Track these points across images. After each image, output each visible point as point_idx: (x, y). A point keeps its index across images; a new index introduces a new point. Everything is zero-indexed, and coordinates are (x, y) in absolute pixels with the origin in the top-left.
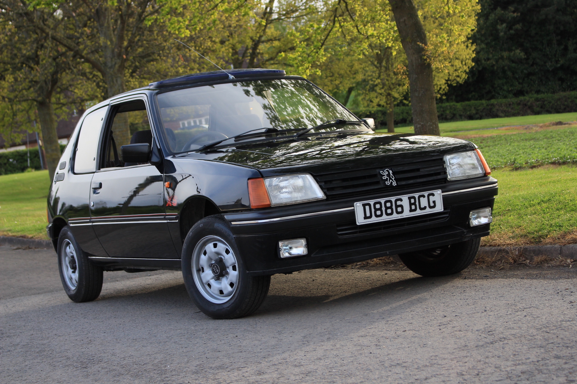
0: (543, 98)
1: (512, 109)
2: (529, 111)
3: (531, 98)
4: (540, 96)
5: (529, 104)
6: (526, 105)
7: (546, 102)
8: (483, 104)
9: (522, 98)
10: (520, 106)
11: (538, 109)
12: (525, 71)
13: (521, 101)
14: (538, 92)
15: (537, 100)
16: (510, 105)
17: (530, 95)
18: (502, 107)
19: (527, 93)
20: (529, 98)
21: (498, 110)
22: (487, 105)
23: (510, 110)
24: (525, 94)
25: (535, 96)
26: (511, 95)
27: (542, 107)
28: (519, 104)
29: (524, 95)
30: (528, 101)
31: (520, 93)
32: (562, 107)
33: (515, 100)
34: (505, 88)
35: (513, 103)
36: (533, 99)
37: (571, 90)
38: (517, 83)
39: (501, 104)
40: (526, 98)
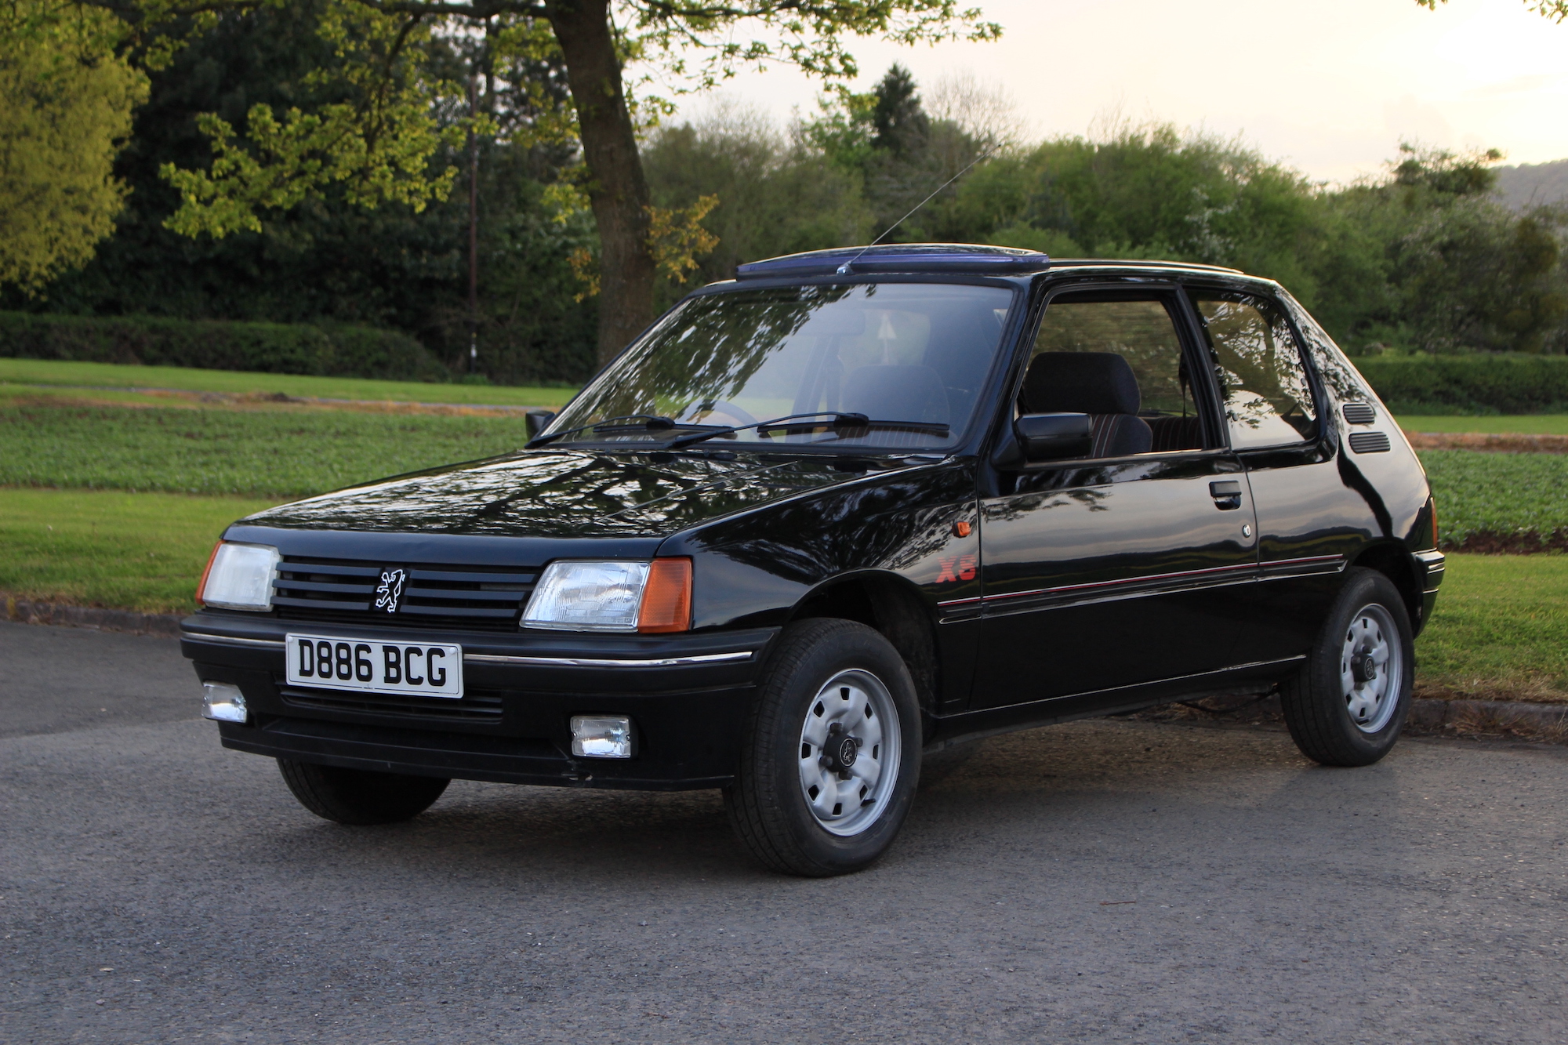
0: (168, 328)
1: (92, 342)
2: (131, 353)
3: (141, 322)
4: (162, 321)
5: (134, 336)
6: (125, 338)
7: (174, 339)
8: (22, 321)
9: (115, 319)
10: (111, 340)
11: (154, 352)
12: (129, 257)
13: (115, 327)
14: (154, 310)
15: (154, 330)
16: (88, 332)
17: (138, 315)
18: (68, 335)
19: (129, 309)
20: (135, 322)
21: (57, 341)
22: (34, 326)
23: (87, 344)
24: (125, 312)
25: (151, 319)
26: (89, 309)
27: (162, 349)
28: (109, 333)
29: (119, 313)
30: (132, 330)
31: (111, 307)
32: (211, 355)
33: (103, 322)
34: (78, 289)
35: (95, 329)
36: (145, 327)
37: (230, 318)
38: (107, 282)
39: (67, 328)
40: (127, 321)
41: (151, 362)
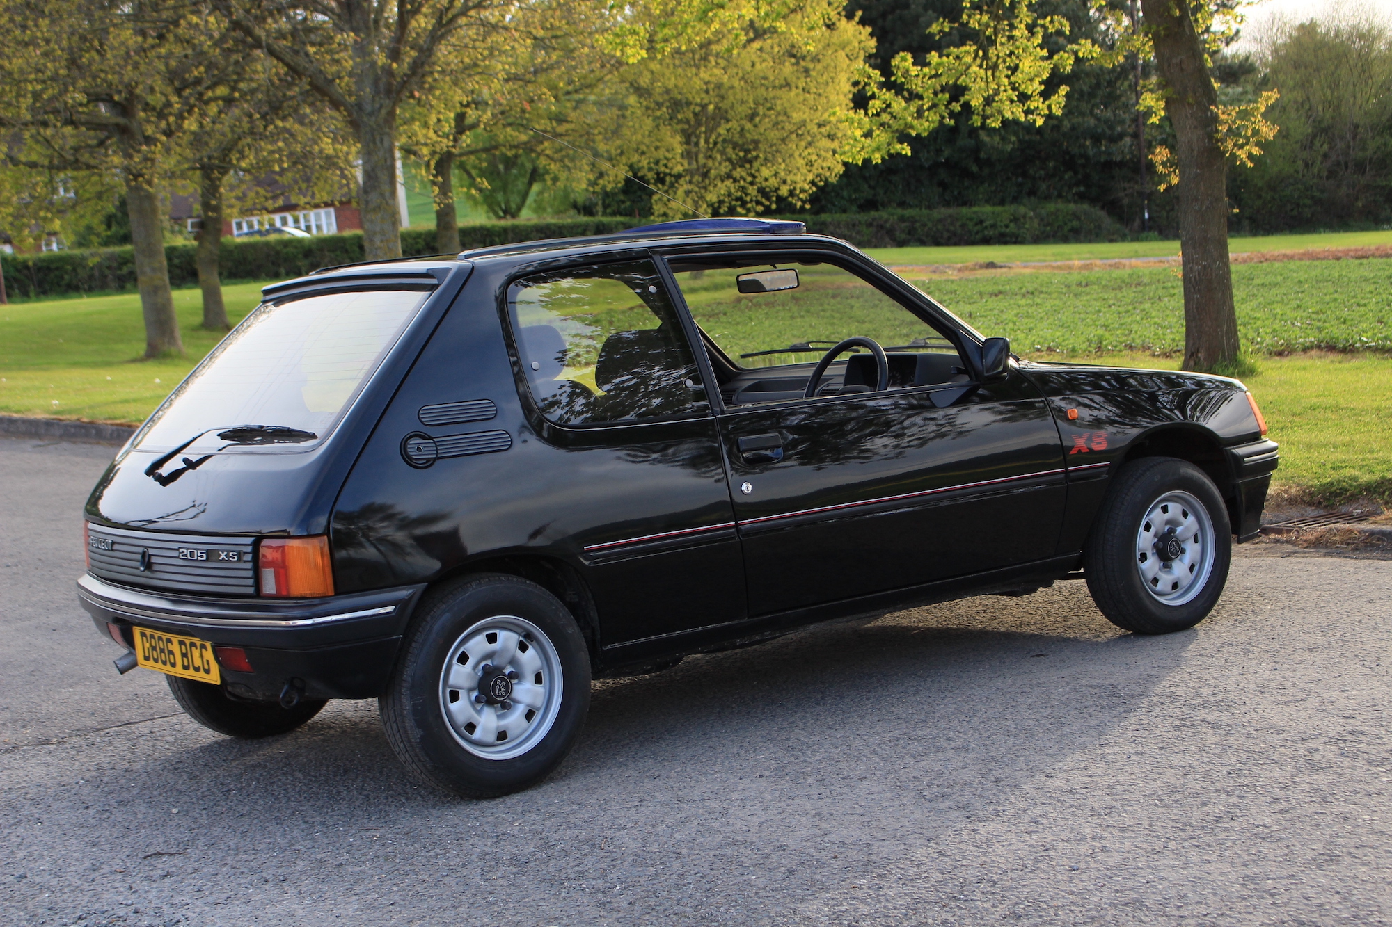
0: (912, 217)
1: (858, 233)
2: (887, 239)
3: (893, 214)
4: (908, 212)
5: (888, 225)
6: (881, 227)
7: (918, 225)
9: (874, 214)
10: (871, 229)
11: (903, 236)
13: (874, 219)
14: (902, 204)
15: (902, 219)
16: (854, 225)
17: (890, 209)
18: (840, 228)
19: (884, 205)
20: (888, 215)
23: (854, 234)
24: (880, 207)
25: (900, 211)
26: (854, 208)
27: (909, 233)
28: (870, 225)
29: (877, 210)
30: (886, 221)
31: (870, 205)
32: (946, 235)
33: (864, 217)
34: (845, 193)
35: (860, 222)
36: (896, 217)
37: (958, 205)
38: (866, 186)
39: (839, 223)
40: (882, 215)
41: (901, 244)
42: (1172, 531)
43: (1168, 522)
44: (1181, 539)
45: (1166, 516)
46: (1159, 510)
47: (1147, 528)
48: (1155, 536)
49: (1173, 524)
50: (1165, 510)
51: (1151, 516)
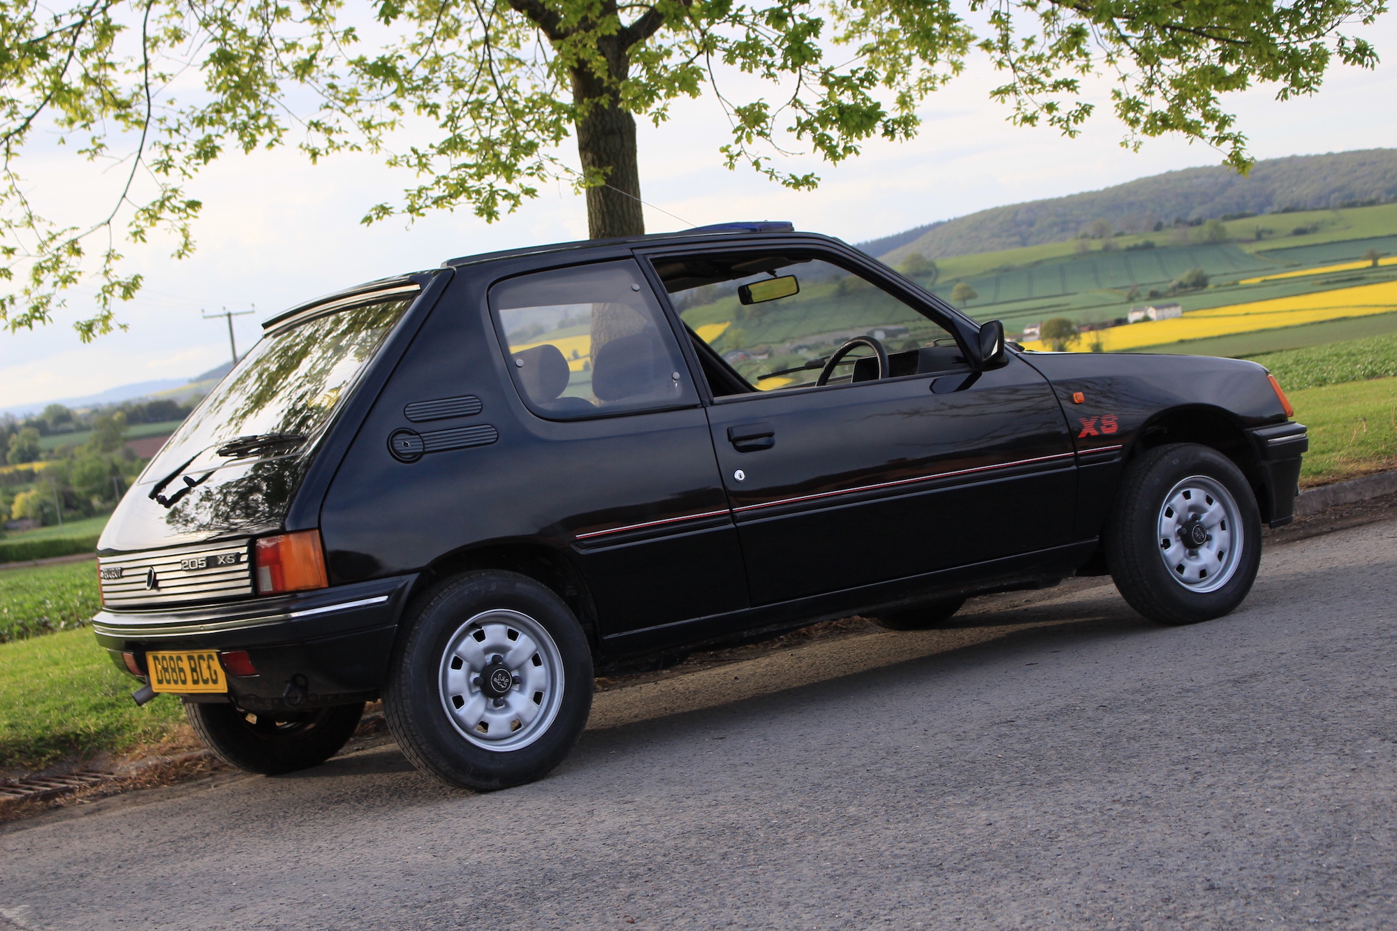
42: (1196, 518)
43: (1191, 508)
44: (1206, 525)
45: (1189, 502)
46: (1180, 496)
47: (1169, 513)
48: (1179, 521)
49: (1197, 510)
50: (1187, 495)
51: (1173, 501)
